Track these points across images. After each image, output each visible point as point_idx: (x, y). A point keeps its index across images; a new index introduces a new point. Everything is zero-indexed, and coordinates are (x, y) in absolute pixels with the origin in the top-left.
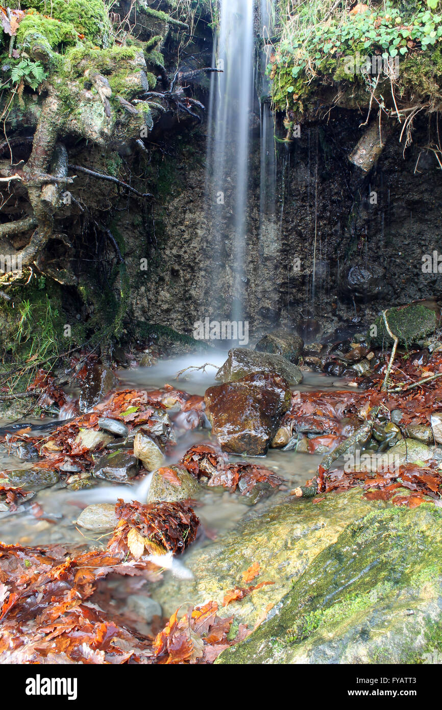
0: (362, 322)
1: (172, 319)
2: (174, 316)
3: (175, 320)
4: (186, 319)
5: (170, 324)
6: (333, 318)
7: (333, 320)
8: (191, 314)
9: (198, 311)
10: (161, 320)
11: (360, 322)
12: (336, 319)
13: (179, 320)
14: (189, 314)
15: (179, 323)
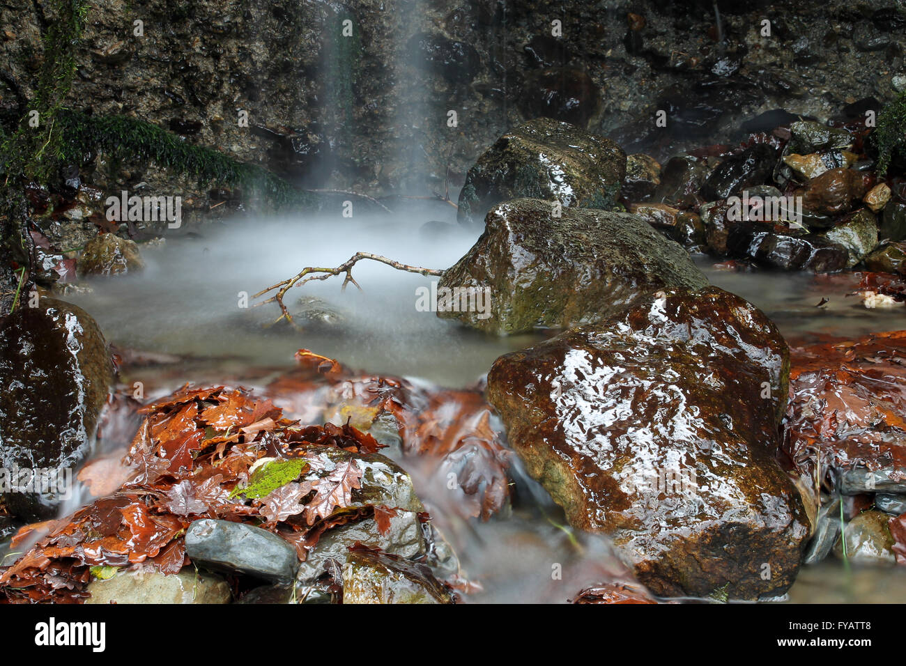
0: (744, 73)
1: (131, 89)
2: (133, 76)
3: (142, 94)
4: (178, 88)
5: (126, 109)
6: (633, 62)
7: (634, 69)
8: (196, 69)
9: (217, 57)
10: (93, 94)
11: (735, 73)
12: (639, 63)
13: (154, 90)
14: (187, 69)
15: (158, 103)
